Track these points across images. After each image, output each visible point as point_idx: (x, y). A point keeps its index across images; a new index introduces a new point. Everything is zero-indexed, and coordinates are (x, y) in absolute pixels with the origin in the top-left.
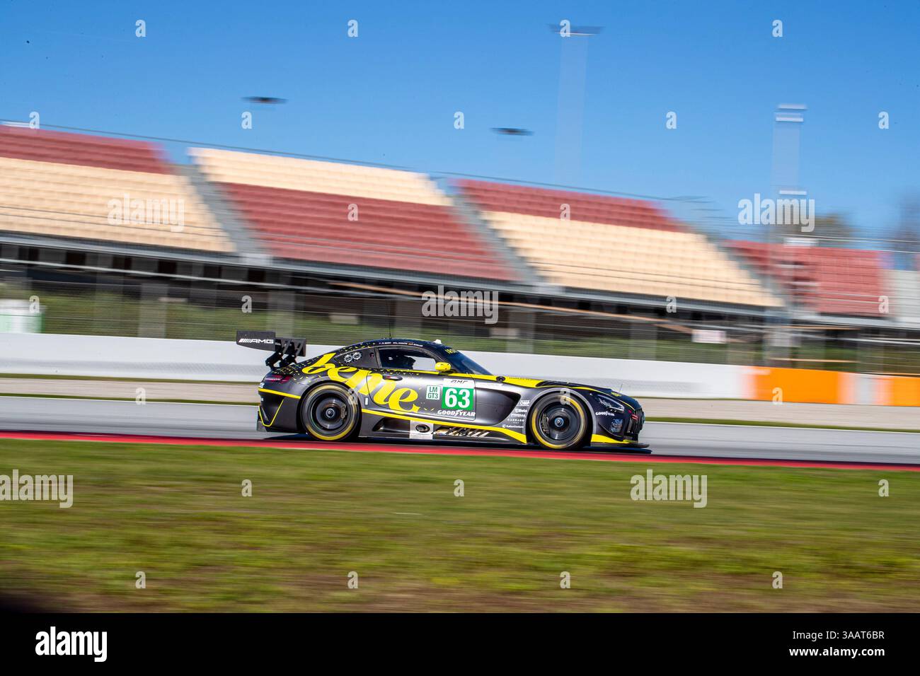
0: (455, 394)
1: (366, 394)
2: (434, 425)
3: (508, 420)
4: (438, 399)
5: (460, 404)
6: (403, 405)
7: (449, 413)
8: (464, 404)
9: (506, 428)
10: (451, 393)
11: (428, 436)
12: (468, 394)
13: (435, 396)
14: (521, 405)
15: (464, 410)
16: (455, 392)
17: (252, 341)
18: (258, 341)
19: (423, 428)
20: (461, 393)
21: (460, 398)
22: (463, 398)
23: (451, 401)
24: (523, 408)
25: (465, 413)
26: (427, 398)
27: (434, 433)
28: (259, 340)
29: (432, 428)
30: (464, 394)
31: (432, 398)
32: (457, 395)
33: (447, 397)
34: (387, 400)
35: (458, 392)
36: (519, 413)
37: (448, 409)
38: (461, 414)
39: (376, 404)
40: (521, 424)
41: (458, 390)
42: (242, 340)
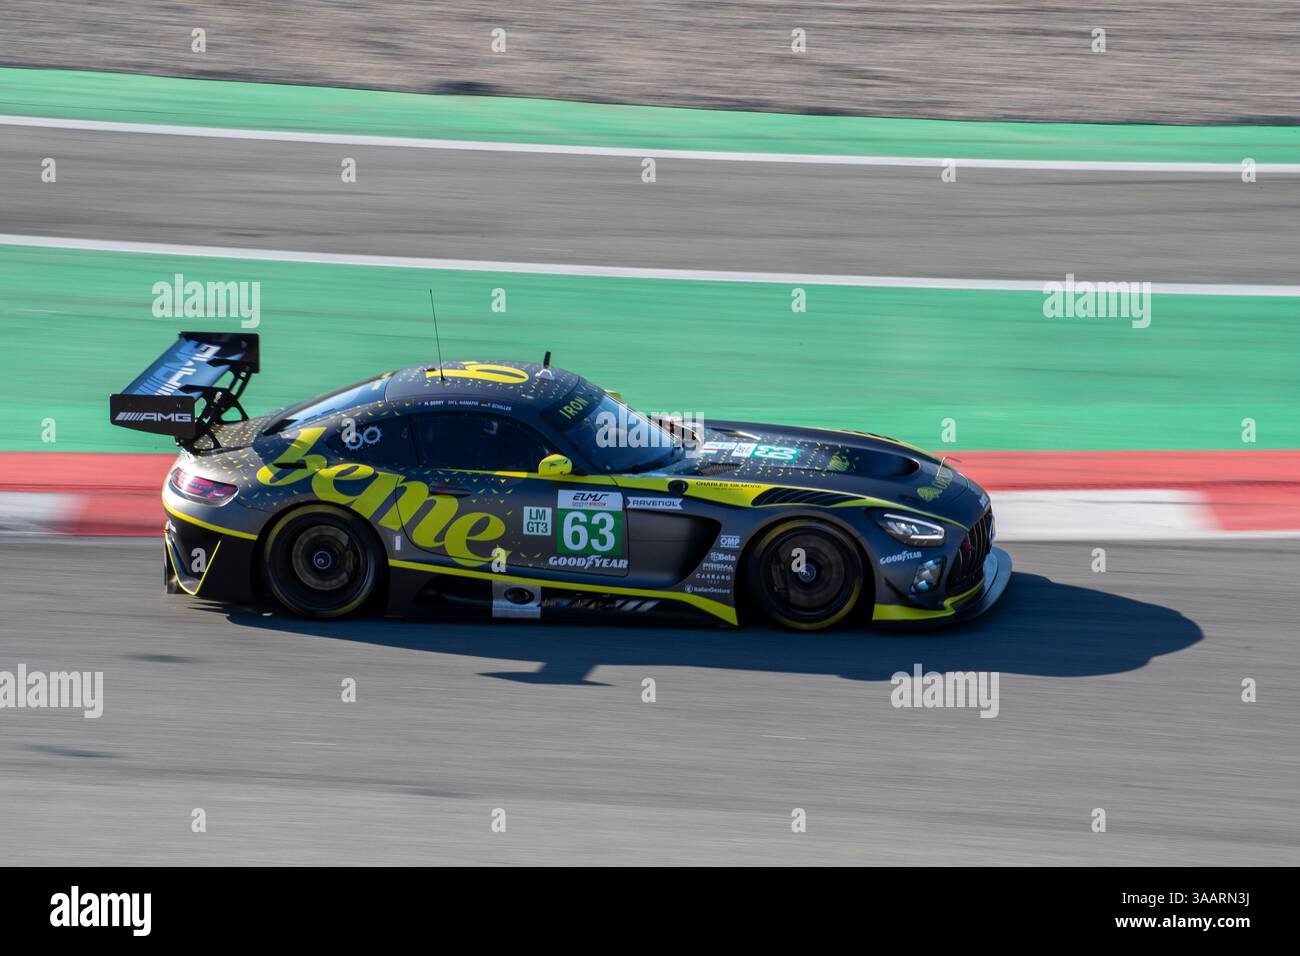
0: (583, 524)
1: (397, 527)
2: (543, 588)
3: (698, 576)
4: (549, 533)
5: (595, 543)
6: (473, 547)
7: (572, 562)
8: (603, 542)
9: (694, 593)
10: (575, 521)
11: (532, 609)
12: (610, 521)
13: (541, 527)
14: (723, 545)
15: (604, 555)
16: (583, 518)
17: (144, 417)
18: (157, 417)
19: (520, 596)
20: (596, 520)
21: (594, 532)
22: (601, 531)
23: (576, 537)
24: (727, 551)
25: (605, 561)
26: (525, 532)
27: (545, 604)
28: (160, 415)
29: (538, 596)
30: (603, 523)
31: (535, 533)
32: (588, 525)
33: (568, 530)
34: (441, 537)
35: (590, 520)
36: (720, 562)
37: (569, 554)
38: (597, 565)
39: (417, 546)
40: (723, 584)
41: (590, 514)
42: (121, 416)
